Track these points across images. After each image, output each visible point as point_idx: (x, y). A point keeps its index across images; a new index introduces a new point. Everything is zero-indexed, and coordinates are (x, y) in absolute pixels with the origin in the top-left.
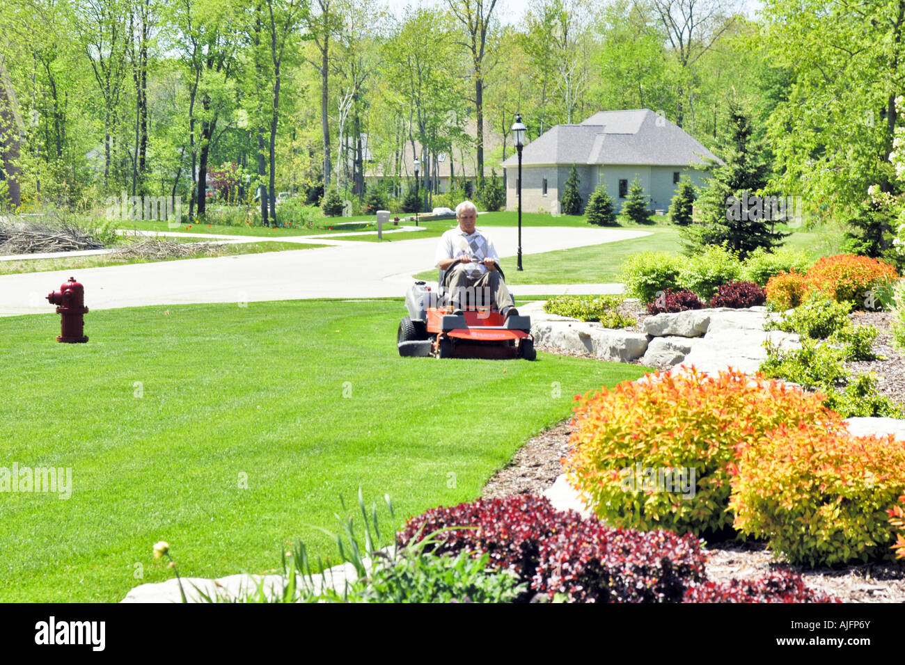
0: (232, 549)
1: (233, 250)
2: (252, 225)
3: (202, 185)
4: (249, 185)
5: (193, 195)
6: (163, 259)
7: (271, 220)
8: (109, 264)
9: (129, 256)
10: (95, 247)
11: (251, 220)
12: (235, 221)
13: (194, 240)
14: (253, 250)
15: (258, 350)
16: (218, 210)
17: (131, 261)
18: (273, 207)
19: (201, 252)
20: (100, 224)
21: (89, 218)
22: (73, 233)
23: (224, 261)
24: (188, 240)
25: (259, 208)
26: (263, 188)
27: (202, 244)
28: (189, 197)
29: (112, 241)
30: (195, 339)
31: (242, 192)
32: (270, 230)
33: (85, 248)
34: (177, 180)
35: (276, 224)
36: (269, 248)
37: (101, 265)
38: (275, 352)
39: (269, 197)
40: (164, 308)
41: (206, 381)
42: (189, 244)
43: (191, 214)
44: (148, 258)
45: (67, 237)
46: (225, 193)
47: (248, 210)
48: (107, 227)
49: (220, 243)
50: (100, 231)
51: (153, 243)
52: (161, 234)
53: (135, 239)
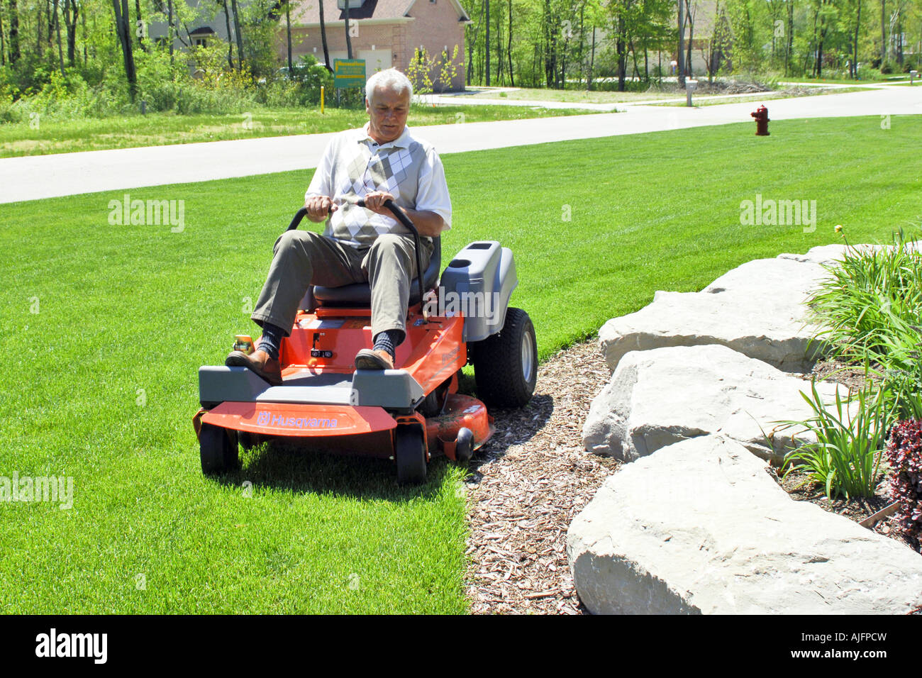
0: (853, 233)
1: (835, 91)
2: (845, 79)
3: (820, 60)
4: (842, 60)
5: (815, 65)
6: (801, 96)
7: (855, 76)
8: (775, 99)
9: (785, 95)
10: (768, 91)
11: (844, 77)
12: (837, 77)
13: (816, 87)
14: (846, 91)
15: (854, 139)
16: (828, 72)
17: (786, 97)
18: (856, 70)
19: (820, 92)
20: (770, 80)
21: (765, 77)
22: (758, 85)
23: (832, 97)
24: (813, 87)
25: (848, 71)
26: (850, 61)
27: (820, 89)
28: (813, 66)
29: (776, 88)
30: (821, 134)
31: (839, 63)
32: (854, 81)
33: (763, 91)
34: (807, 58)
35: (857, 79)
36: (854, 90)
37: (771, 99)
38: (864, 141)
39: (853, 66)
40: (805, 120)
41: (831, 153)
42: (814, 89)
43: (814, 74)
44: (794, 95)
45: (755, 86)
46: (831, 64)
47: (843, 72)
48: (773, 82)
49: (829, 88)
50: (770, 83)
51: (796, 88)
52: (800, 84)
53: (788, 87)
